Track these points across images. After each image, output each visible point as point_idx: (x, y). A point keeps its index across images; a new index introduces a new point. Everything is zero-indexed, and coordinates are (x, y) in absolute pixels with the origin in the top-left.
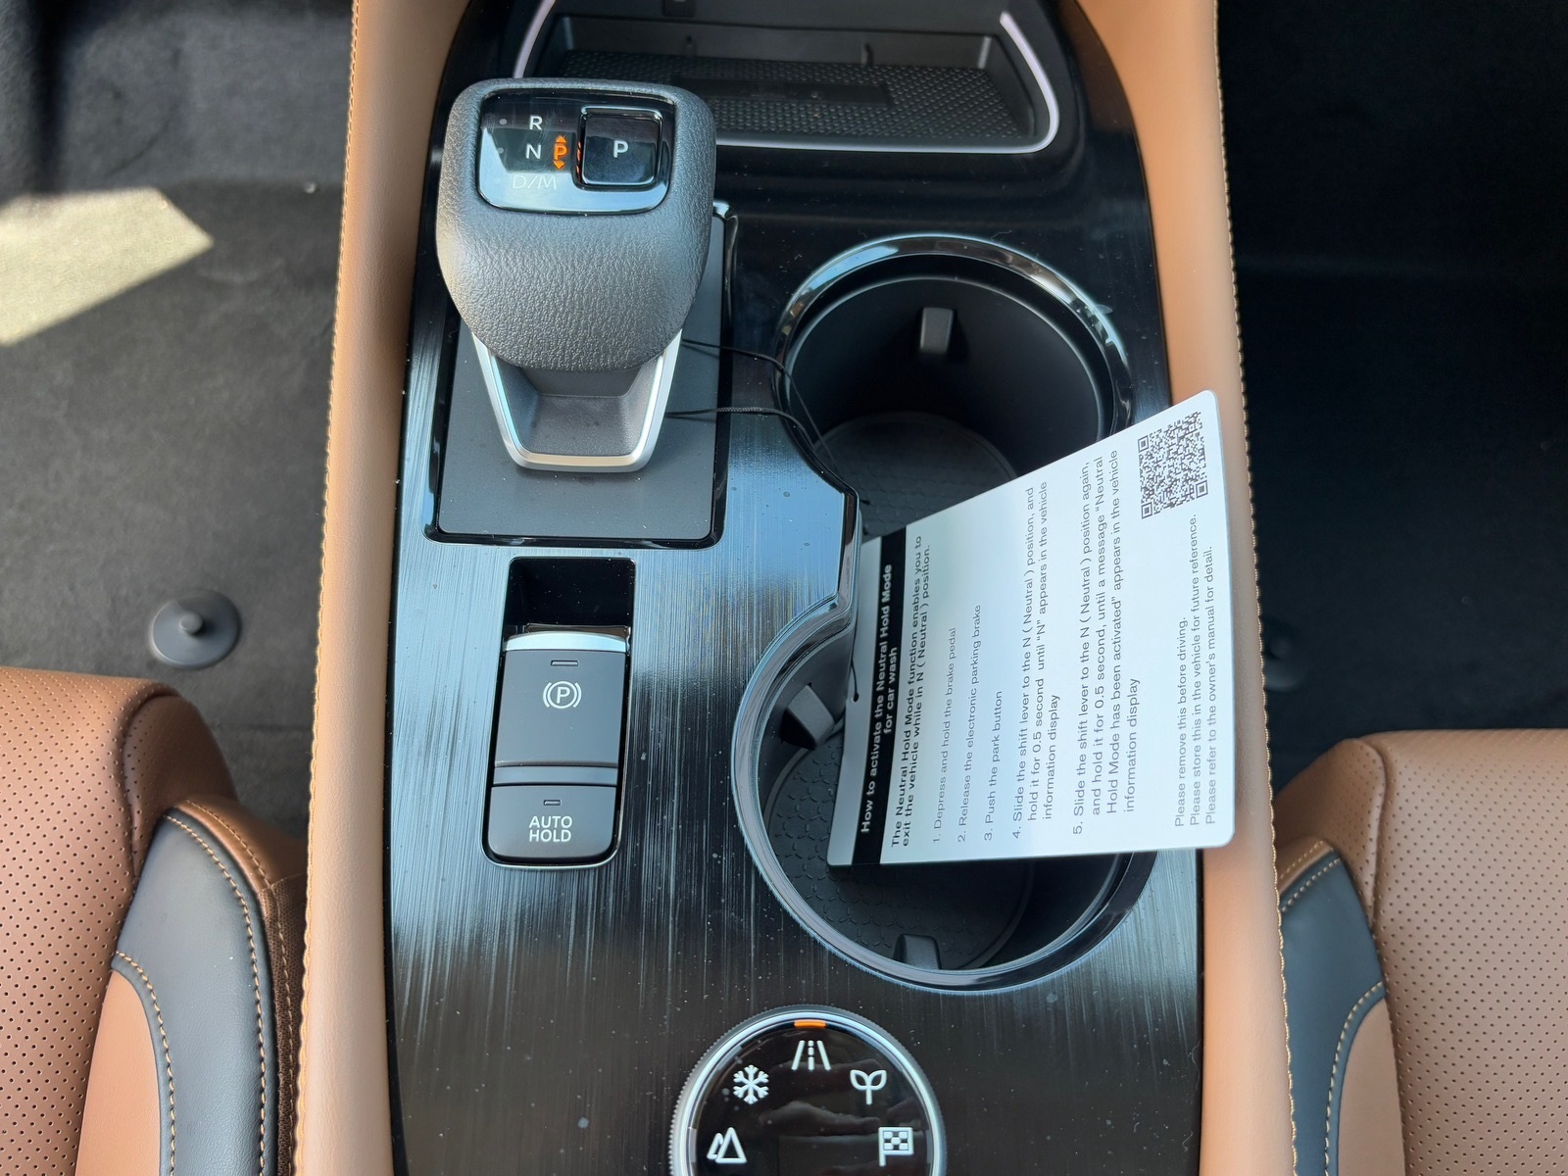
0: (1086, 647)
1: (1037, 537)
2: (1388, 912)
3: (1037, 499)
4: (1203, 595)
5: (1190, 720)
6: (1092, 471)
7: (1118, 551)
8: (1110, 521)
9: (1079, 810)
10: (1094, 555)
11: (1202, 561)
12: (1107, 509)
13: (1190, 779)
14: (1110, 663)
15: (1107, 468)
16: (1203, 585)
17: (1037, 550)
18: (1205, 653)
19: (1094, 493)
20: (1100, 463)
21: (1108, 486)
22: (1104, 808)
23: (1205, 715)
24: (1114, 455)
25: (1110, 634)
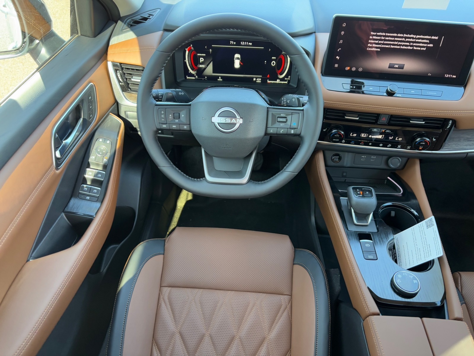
0: (422, 243)
1: (414, 233)
2: (463, 292)
3: (413, 230)
4: (435, 235)
5: (436, 246)
6: (420, 225)
7: (424, 233)
8: (423, 230)
9: (425, 258)
10: (422, 234)
11: (435, 231)
12: (422, 229)
13: (437, 251)
14: (426, 243)
15: (422, 225)
16: (435, 234)
17: (414, 235)
18: (437, 240)
19: (420, 228)
20: (421, 225)
21: (422, 227)
22: (428, 256)
23: (438, 245)
24: (422, 224)
25: (425, 241)
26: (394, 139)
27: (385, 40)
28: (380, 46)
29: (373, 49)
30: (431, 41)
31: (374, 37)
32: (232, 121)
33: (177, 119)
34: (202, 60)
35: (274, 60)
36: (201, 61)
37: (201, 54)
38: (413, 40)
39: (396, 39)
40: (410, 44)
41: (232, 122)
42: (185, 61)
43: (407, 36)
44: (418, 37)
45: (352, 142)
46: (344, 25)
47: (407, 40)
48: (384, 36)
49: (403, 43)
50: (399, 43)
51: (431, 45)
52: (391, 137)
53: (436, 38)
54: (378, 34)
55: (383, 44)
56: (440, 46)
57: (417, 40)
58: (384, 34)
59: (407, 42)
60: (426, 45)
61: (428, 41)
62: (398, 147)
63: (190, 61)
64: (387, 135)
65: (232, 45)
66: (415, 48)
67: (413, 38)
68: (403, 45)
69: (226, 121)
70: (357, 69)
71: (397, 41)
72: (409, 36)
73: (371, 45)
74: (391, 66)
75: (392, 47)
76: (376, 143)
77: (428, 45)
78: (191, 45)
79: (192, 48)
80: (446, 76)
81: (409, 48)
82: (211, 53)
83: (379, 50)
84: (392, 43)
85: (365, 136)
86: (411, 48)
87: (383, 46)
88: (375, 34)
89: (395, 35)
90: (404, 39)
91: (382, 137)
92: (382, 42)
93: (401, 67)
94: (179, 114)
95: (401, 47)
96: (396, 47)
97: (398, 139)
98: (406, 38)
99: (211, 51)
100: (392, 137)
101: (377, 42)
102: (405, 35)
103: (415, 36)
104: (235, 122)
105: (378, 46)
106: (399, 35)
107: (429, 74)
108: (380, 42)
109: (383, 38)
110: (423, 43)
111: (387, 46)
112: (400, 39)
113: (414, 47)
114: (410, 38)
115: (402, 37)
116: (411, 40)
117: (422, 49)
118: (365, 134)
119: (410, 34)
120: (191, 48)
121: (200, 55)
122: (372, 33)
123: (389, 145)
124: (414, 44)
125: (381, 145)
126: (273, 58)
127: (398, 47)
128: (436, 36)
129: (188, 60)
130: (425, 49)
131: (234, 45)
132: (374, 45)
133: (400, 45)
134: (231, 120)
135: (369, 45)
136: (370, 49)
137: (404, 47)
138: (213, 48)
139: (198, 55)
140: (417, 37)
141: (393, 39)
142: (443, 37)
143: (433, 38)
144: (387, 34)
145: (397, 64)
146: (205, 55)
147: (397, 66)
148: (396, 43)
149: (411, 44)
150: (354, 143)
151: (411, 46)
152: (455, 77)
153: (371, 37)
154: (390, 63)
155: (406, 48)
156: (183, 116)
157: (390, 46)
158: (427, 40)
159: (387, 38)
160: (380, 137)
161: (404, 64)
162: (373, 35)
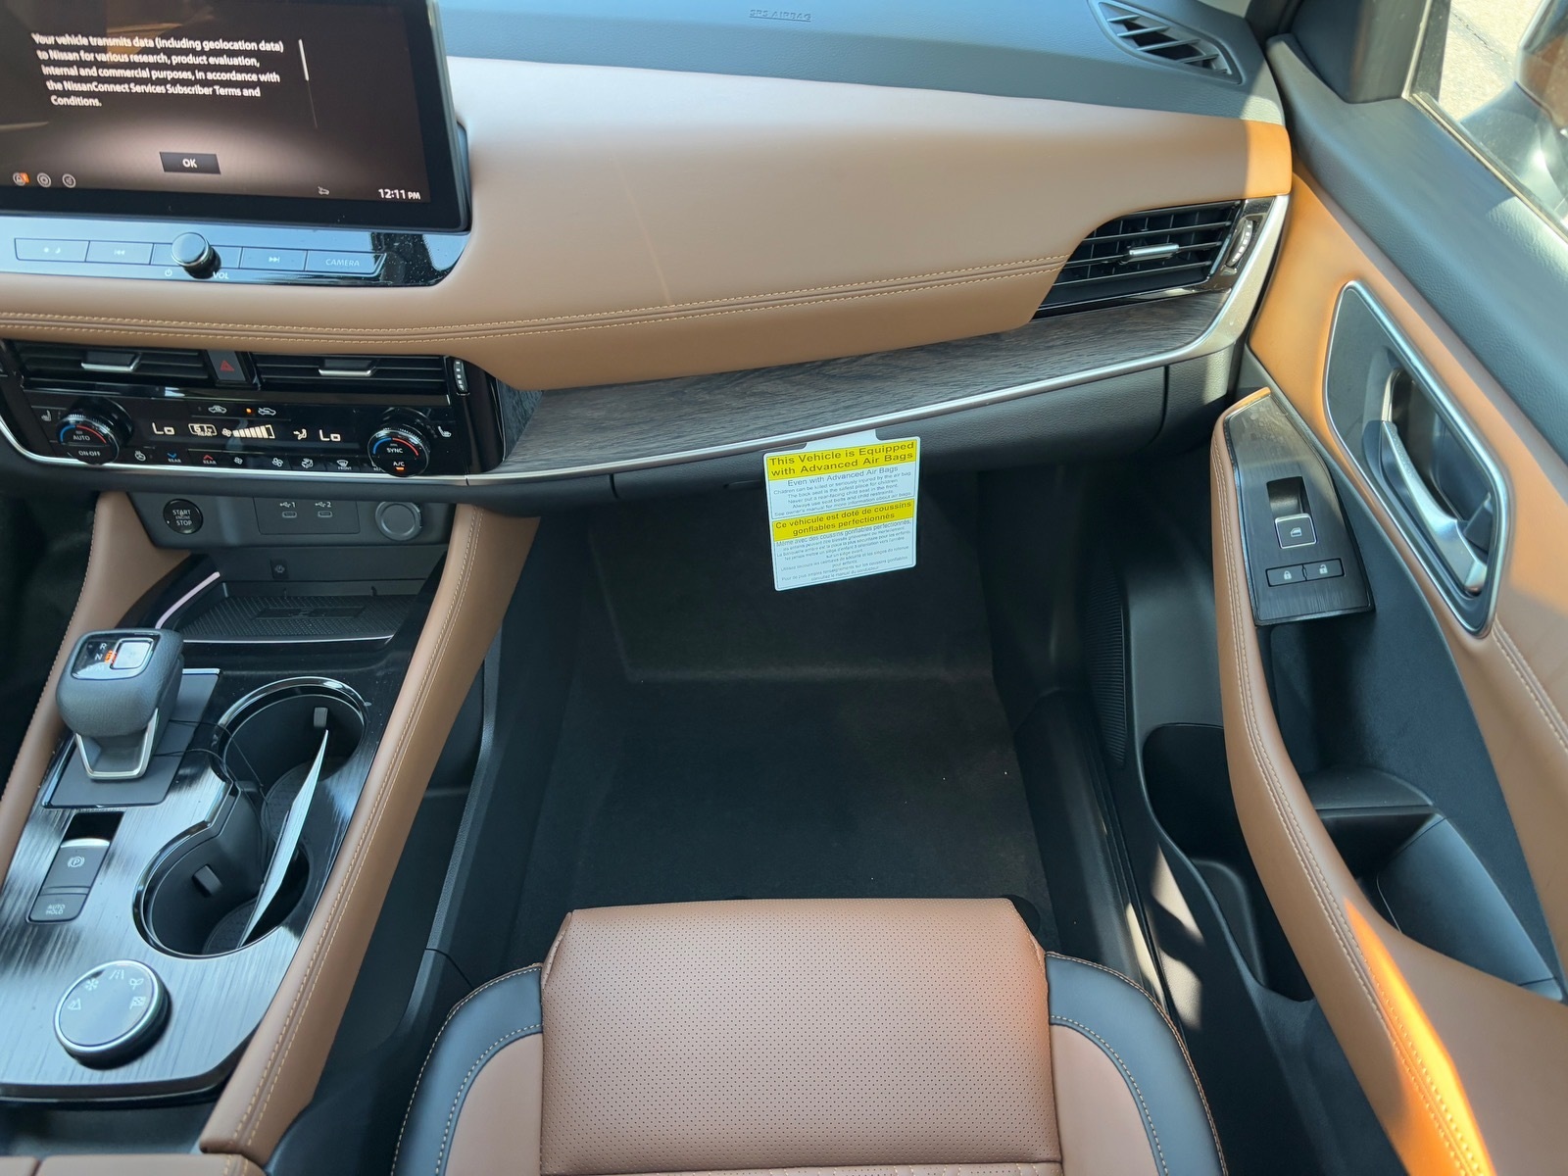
26: (313, 436)
27: (98, 64)
28: (92, 87)
29: (74, 101)
30: (267, 62)
31: (55, 55)
38: (199, 60)
39: (135, 58)
40: (194, 75)
43: (167, 44)
44: (209, 45)
45: (171, 458)
47: (176, 60)
48: (89, 49)
49: (170, 75)
50: (155, 74)
51: (274, 77)
52: (301, 432)
53: (279, 47)
54: (62, 40)
55: (101, 80)
56: (307, 78)
57: (212, 60)
58: (84, 41)
59: (181, 67)
60: (254, 77)
61: (252, 62)
64: (282, 426)
66: (221, 91)
67: (195, 52)
68: (174, 82)
70: (56, 178)
71: (142, 66)
72: (173, 43)
73: (59, 86)
75: (139, 89)
76: (256, 455)
77: (263, 78)
80: (386, 193)
81: (198, 90)
83: (96, 102)
84: (128, 73)
85: (210, 434)
86: (207, 91)
87: (103, 88)
88: (50, 40)
89: (125, 42)
90: (162, 58)
91: (269, 434)
92: (93, 72)
93: (209, 166)
95: (171, 90)
96: (150, 89)
97: (326, 436)
98: (169, 52)
100: (304, 431)
101: (73, 72)
102: (160, 43)
103: (197, 44)
105: (85, 87)
106: (138, 42)
107: (323, 192)
108: (84, 72)
109: (86, 56)
110: (240, 69)
111: (118, 88)
112: (152, 59)
113: (217, 88)
114: (184, 52)
115: (154, 51)
116: (190, 59)
117: (247, 92)
118: (205, 426)
119: (177, 38)
122: (38, 38)
123: (307, 460)
124: (210, 76)
125: (277, 461)
127: (160, 89)
128: (276, 42)
130: (257, 92)
132: (69, 86)
133: (161, 82)
136: (62, 101)
137: (179, 90)
140: (207, 49)
141: (124, 58)
142: (300, 42)
143: (265, 46)
144: (93, 40)
145: (190, 156)
147: (192, 163)
148: (145, 74)
149: (200, 75)
150: (178, 460)
151: (205, 83)
152: (416, 196)
154: (161, 153)
155: (186, 90)
157: (126, 86)
158: (250, 58)
159: (101, 57)
160: (260, 432)
161: (215, 155)
162: (46, 48)
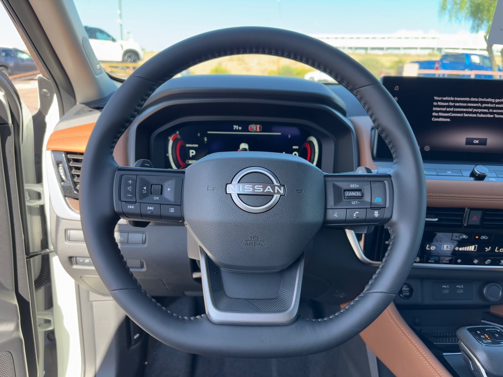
26: (493, 250)
27: (455, 107)
28: (449, 115)
29: (441, 119)
31: (439, 103)
32: (267, 190)
33: (156, 195)
34: (192, 153)
35: (295, 150)
36: (191, 155)
37: (192, 144)
38: (492, 106)
39: (469, 105)
40: (489, 110)
41: (265, 191)
42: (167, 155)
43: (483, 100)
45: (430, 260)
46: (397, 88)
47: (484, 105)
48: (452, 101)
49: (480, 110)
50: (475, 110)
52: (488, 248)
54: (444, 99)
55: (454, 112)
57: (497, 106)
58: (453, 99)
59: (485, 108)
62: (501, 263)
63: (175, 155)
64: (481, 245)
65: (236, 131)
66: (497, 116)
67: (492, 103)
68: (480, 113)
69: (254, 189)
70: (422, 148)
71: (471, 107)
72: (485, 100)
73: (437, 114)
74: (469, 142)
75: (466, 115)
78: (178, 132)
79: (179, 137)
81: (489, 116)
82: (206, 143)
83: (449, 120)
84: (465, 110)
85: (449, 249)
86: (492, 116)
87: (453, 115)
88: (440, 99)
89: (468, 99)
90: (479, 105)
91: (475, 249)
92: (452, 109)
93: (483, 142)
94: (162, 186)
95: (479, 115)
96: (471, 115)
97: (498, 250)
98: (482, 103)
99: (206, 139)
100: (490, 248)
101: (444, 109)
102: (480, 99)
103: (493, 100)
104: (272, 192)
105: (446, 115)
106: (472, 99)
108: (448, 109)
109: (451, 104)
111: (459, 115)
112: (475, 105)
113: (495, 115)
114: (488, 103)
115: (477, 102)
116: (490, 105)
118: (449, 246)
119: (487, 98)
120: (177, 136)
121: (190, 145)
122: (436, 98)
123: (488, 260)
124: (494, 111)
125: (476, 261)
126: (294, 147)
127: (474, 115)
129: (172, 154)
131: (238, 131)
132: (440, 114)
133: (476, 113)
134: (264, 188)
135: (434, 114)
136: (436, 120)
137: (482, 116)
138: (209, 136)
139: (188, 145)
140: (496, 102)
141: (465, 105)
144: (456, 99)
145: (476, 139)
146: (197, 146)
147: (477, 142)
148: (471, 110)
149: (491, 111)
150: (433, 261)
151: (491, 113)
153: (435, 104)
154: (467, 139)
155: (484, 116)
156: (169, 189)
157: (462, 114)
159: (457, 104)
160: (472, 248)
161: (486, 139)
162: (437, 101)
